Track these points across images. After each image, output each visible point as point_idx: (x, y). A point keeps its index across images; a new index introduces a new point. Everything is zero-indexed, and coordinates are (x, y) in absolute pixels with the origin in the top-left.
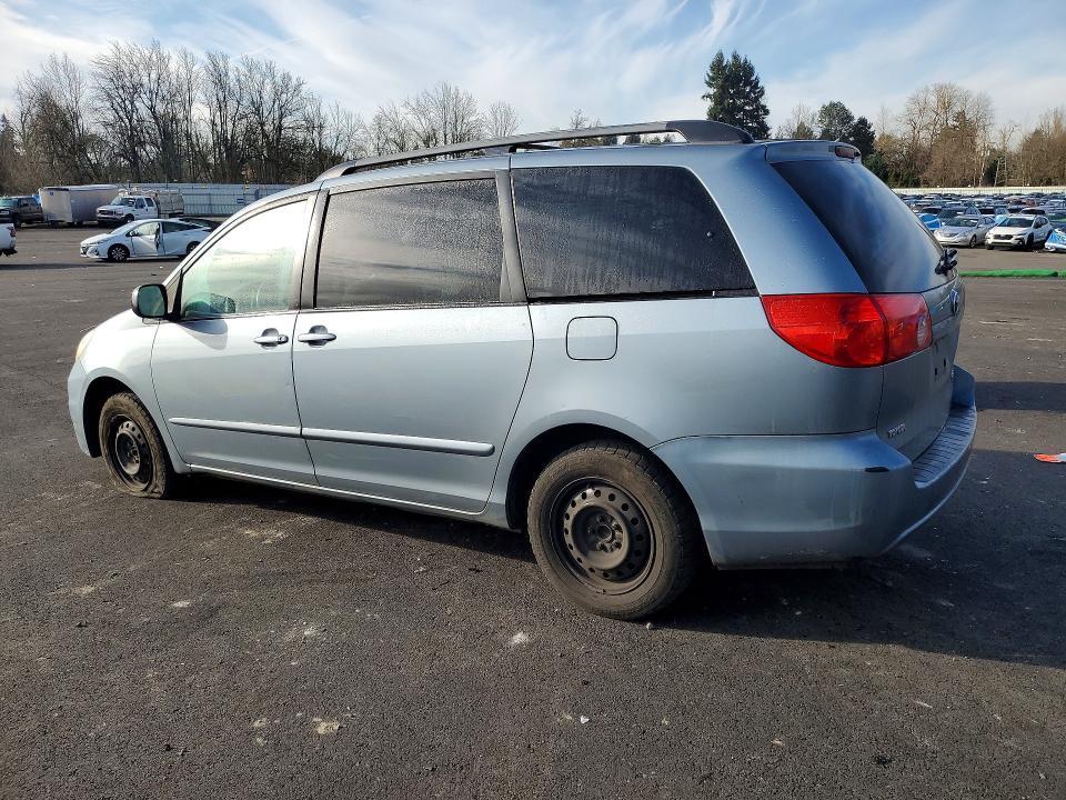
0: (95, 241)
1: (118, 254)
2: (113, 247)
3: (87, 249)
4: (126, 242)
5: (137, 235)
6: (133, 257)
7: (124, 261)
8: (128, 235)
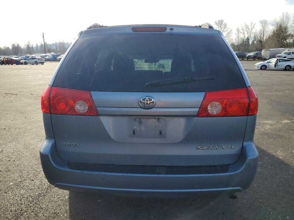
0: (259, 64)
1: (263, 68)
2: (263, 66)
3: (255, 66)
4: (267, 64)
5: (270, 63)
6: (268, 69)
7: (265, 70)
8: (268, 63)
